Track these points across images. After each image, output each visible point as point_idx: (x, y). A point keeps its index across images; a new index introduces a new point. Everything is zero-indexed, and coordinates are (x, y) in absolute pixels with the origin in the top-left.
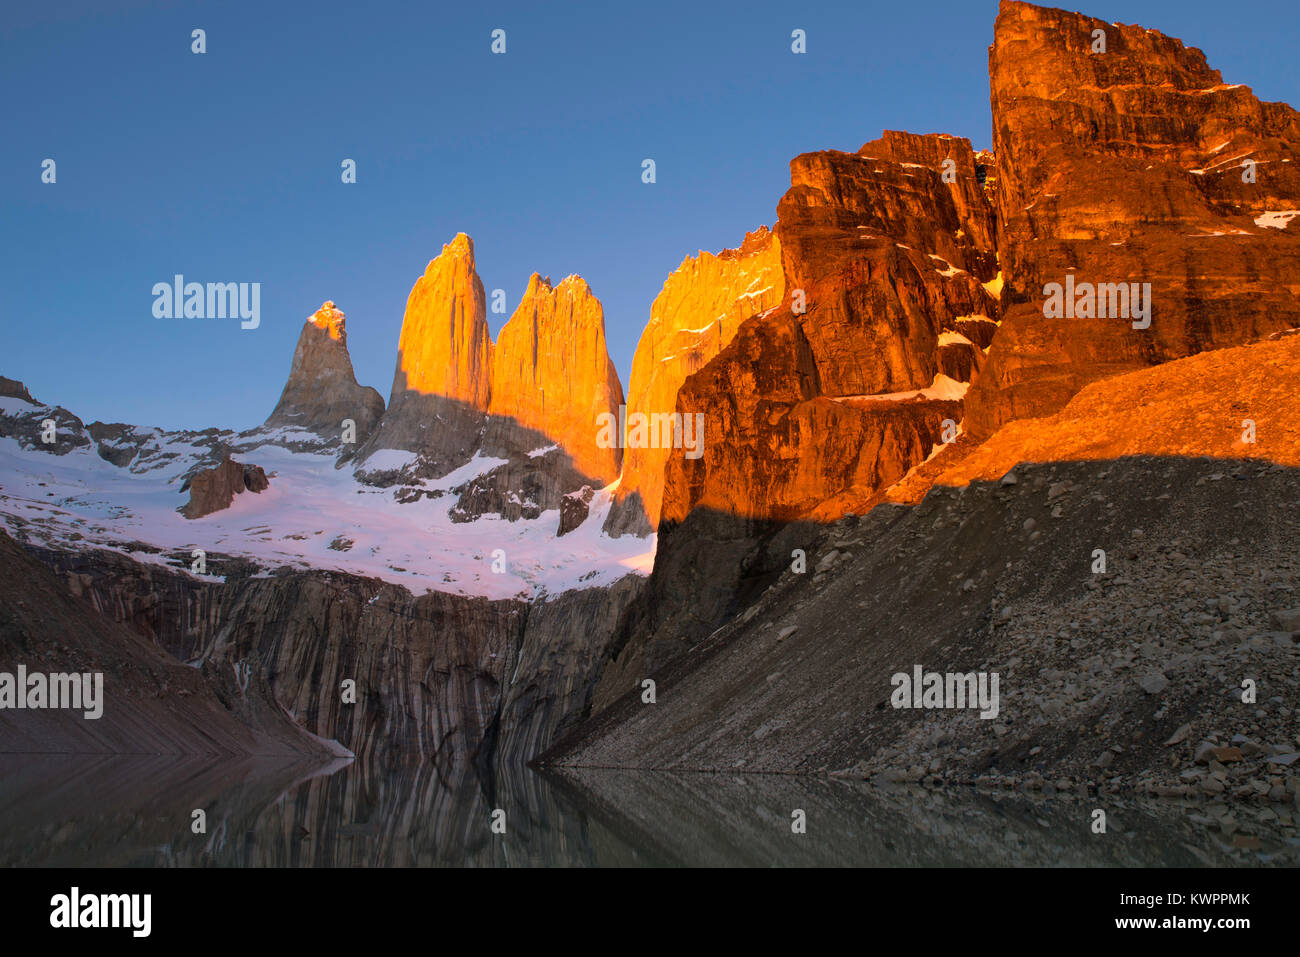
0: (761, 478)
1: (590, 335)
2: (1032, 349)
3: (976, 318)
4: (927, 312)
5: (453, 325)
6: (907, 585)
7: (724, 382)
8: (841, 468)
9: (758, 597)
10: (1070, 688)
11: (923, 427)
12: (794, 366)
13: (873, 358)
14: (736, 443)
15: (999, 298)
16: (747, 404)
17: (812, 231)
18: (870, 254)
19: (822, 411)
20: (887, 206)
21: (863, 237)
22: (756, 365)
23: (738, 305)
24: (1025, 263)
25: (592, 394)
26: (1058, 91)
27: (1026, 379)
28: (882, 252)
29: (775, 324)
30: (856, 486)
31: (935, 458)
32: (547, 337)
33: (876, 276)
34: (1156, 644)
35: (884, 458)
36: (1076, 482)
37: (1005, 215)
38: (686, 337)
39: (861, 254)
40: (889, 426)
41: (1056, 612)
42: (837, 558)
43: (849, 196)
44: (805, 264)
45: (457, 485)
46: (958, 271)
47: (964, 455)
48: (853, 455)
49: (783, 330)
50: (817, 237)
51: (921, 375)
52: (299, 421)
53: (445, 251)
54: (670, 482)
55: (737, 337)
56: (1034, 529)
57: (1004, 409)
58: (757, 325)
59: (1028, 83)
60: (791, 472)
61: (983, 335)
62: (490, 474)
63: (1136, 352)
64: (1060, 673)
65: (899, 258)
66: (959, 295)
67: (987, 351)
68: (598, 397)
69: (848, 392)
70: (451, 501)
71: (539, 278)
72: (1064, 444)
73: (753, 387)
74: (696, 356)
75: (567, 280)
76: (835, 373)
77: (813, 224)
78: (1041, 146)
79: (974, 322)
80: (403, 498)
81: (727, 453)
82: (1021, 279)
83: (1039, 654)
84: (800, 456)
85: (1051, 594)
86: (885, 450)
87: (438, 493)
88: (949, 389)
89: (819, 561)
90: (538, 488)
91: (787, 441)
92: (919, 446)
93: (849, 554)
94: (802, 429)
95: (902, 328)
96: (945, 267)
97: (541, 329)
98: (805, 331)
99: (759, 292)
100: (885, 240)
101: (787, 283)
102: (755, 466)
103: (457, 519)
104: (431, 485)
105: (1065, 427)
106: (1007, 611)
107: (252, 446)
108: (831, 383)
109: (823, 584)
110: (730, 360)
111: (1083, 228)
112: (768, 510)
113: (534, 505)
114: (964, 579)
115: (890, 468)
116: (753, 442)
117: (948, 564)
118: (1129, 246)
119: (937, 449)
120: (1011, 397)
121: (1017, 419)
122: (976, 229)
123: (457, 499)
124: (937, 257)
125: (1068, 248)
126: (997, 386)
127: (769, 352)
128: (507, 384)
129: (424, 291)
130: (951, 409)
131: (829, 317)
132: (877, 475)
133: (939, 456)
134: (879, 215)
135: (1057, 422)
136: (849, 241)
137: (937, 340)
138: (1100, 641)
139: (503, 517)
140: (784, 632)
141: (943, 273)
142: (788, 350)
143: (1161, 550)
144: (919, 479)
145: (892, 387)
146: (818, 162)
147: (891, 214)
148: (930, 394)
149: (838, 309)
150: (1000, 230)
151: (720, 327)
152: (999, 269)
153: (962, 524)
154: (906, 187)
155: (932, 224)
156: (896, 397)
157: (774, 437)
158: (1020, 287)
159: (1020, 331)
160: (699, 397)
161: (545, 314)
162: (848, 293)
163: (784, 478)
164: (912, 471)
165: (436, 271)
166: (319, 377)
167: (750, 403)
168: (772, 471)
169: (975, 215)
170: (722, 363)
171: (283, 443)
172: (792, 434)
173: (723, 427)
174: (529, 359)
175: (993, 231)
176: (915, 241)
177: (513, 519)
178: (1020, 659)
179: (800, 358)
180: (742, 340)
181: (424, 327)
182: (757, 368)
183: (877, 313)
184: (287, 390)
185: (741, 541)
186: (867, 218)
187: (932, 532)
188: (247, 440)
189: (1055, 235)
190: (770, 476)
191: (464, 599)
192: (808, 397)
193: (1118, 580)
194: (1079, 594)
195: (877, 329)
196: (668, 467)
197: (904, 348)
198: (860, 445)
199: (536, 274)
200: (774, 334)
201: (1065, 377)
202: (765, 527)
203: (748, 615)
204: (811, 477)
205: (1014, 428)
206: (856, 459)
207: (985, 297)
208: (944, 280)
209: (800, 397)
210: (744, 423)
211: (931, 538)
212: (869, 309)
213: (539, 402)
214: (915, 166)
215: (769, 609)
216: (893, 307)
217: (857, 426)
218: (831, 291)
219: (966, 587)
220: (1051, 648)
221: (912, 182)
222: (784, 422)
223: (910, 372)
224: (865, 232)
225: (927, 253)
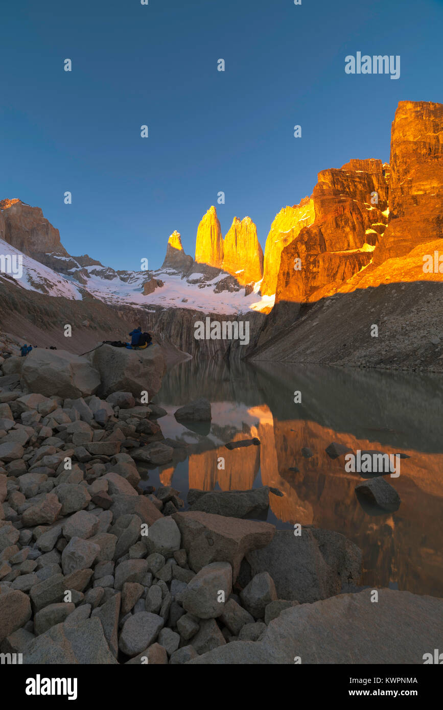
0: (307, 278)
1: (252, 235)
2: (398, 234)
3: (379, 224)
4: (362, 223)
5: (211, 235)
6: (353, 309)
7: (296, 248)
8: (332, 274)
9: (306, 313)
10: (406, 341)
11: (359, 261)
12: (318, 242)
13: (344, 239)
15: (388, 217)
17: (325, 197)
18: (344, 204)
19: (326, 257)
20: (350, 187)
21: (342, 198)
22: (306, 242)
23: (299, 223)
24: (398, 204)
25: (254, 254)
26: (417, 137)
27: (395, 244)
28: (348, 203)
29: (312, 229)
30: (337, 280)
31: (363, 271)
32: (240, 236)
33: (345, 212)
34: (435, 329)
35: (346, 271)
36: (410, 278)
37: (392, 187)
38: (282, 234)
39: (341, 204)
40: (348, 261)
41: (401, 319)
42: (331, 302)
43: (337, 184)
44: (322, 209)
45: (216, 282)
46: (374, 208)
47: (373, 270)
48: (337, 270)
49: (315, 231)
50: (326, 199)
51: (359, 244)
52: (170, 266)
53: (208, 212)
54: (279, 280)
55: (300, 234)
56: (395, 293)
57: (387, 254)
58: (306, 230)
59: (406, 135)
60: (317, 276)
61: (381, 230)
62: (225, 279)
63: (435, 234)
64: (403, 337)
65: (354, 205)
66: (374, 216)
67: (382, 235)
68: (256, 254)
69: (335, 250)
70: (214, 287)
71: (236, 219)
72: (407, 266)
73: (305, 249)
74: (285, 240)
75: (245, 218)
76: (331, 245)
77: (325, 195)
78: (408, 160)
79: (378, 225)
80: (200, 287)
82: (396, 210)
83: (396, 331)
84: (320, 271)
85: (400, 313)
86: (346, 269)
87: (210, 285)
88: (369, 248)
89: (325, 302)
90: (239, 283)
91: (315, 266)
92: (357, 267)
93: (334, 301)
94: (320, 262)
95: (354, 228)
96: (369, 207)
97: (237, 234)
98: (322, 231)
99: (305, 219)
100: (349, 199)
101: (316, 215)
102: (305, 274)
103: (216, 292)
104: (208, 283)
105: (408, 260)
106: (385, 318)
107: (158, 274)
108: (330, 248)
109: (327, 310)
110: (297, 241)
111: (421, 190)
112: (309, 288)
113: (237, 288)
114: (371, 308)
115: (348, 274)
116: (304, 267)
117: (366, 304)
118: (437, 195)
119: (363, 268)
120: (389, 251)
121: (391, 257)
122: (381, 193)
123: (216, 286)
124: (367, 204)
125: (415, 199)
126: (385, 247)
127: (310, 238)
128: (228, 252)
129: (202, 225)
130: (369, 255)
131: (330, 226)
132: (343, 277)
133: (364, 269)
134: (348, 190)
135: (405, 259)
136: (337, 200)
137: (365, 232)
138: (416, 328)
139: (229, 291)
140: (315, 324)
141: (369, 209)
142: (316, 237)
143: (438, 300)
144: (358, 277)
145: (350, 248)
146: (327, 173)
147: (351, 190)
148: (362, 250)
149: (333, 223)
150: (390, 192)
151: (293, 230)
152: (388, 206)
153: (371, 292)
154: (357, 180)
155: (366, 192)
156: (351, 251)
157: (312, 265)
158: (395, 213)
159: (395, 228)
160: (288, 253)
161: (239, 229)
162: (336, 218)
163: (314, 278)
164: (355, 275)
165: (205, 218)
166: (175, 253)
167: (304, 255)
168: (310, 276)
169: (381, 188)
170: (295, 242)
171: (166, 273)
172: (317, 264)
174: (234, 244)
175: (387, 193)
176: (359, 198)
177: (232, 292)
178: (389, 333)
179: (320, 240)
180: (301, 235)
181: (203, 236)
182: (306, 243)
183: (346, 224)
184: (166, 258)
185: (301, 297)
186: (343, 192)
187: (361, 294)
188: (156, 273)
189: (410, 193)
191: (219, 315)
192: (322, 252)
193: (423, 309)
194: (409, 313)
195: (345, 229)
196: (278, 275)
197: (354, 235)
198: (339, 267)
199: (235, 217)
200: (312, 233)
201: (409, 243)
202: (308, 292)
203: (303, 319)
204: (323, 278)
205: (390, 261)
206: (337, 271)
207: (383, 217)
208: (369, 211)
209: (320, 252)
211: (361, 296)
212: (343, 223)
213: (238, 257)
214: (361, 171)
215: (309, 317)
216: (351, 222)
217: (338, 261)
218: (330, 218)
219: (372, 311)
220: (400, 329)
221: (359, 178)
222: (315, 260)
223: (356, 243)
224: (343, 196)
225: (363, 202)
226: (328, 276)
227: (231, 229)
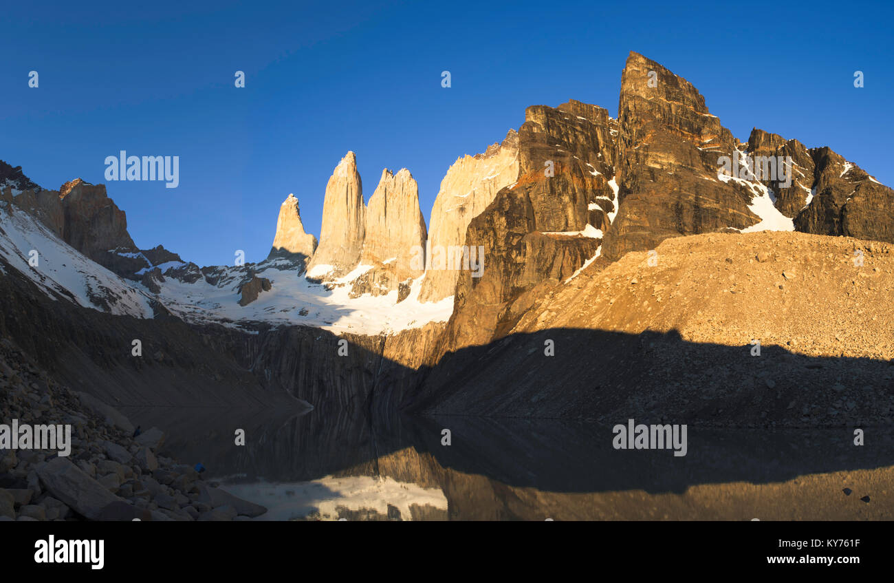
0: (507, 272)
3: (605, 198)
4: (584, 192)
5: (347, 199)
7: (491, 222)
8: (545, 269)
11: (582, 250)
12: (525, 215)
13: (560, 213)
14: (496, 254)
16: (502, 233)
17: (536, 145)
18: (562, 159)
19: (537, 239)
20: (570, 136)
21: (559, 150)
22: (507, 212)
28: (567, 159)
29: (517, 192)
30: (551, 278)
31: (589, 266)
33: (564, 171)
35: (565, 265)
39: (558, 159)
40: (567, 248)
43: (553, 129)
44: (532, 162)
45: (351, 281)
46: (599, 173)
48: (551, 262)
49: (520, 196)
50: (538, 149)
51: (581, 224)
55: (497, 198)
58: (508, 192)
60: (521, 270)
62: (366, 274)
65: (575, 163)
66: (599, 185)
69: (548, 230)
70: (349, 288)
73: (505, 224)
76: (543, 220)
77: (536, 141)
79: (604, 200)
80: (328, 288)
81: (492, 259)
84: (526, 262)
86: (565, 261)
87: (343, 285)
90: (388, 279)
91: (520, 254)
92: (579, 260)
93: (554, 313)
94: (527, 247)
95: (574, 199)
96: (593, 171)
98: (530, 196)
100: (570, 154)
102: (505, 266)
103: (352, 297)
104: (339, 281)
108: (541, 224)
110: (494, 210)
112: (510, 290)
113: (386, 289)
115: (567, 269)
116: (504, 254)
119: (588, 262)
122: (606, 153)
123: (351, 287)
124: (590, 165)
128: (373, 227)
129: (334, 183)
130: (594, 243)
131: (542, 190)
132: (561, 273)
134: (566, 140)
136: (553, 152)
137: (588, 206)
139: (372, 295)
141: (593, 174)
142: (522, 206)
145: (568, 229)
146: (539, 110)
147: (571, 141)
148: (584, 234)
149: (546, 186)
150: (617, 155)
152: (614, 175)
154: (578, 128)
155: (588, 148)
156: (570, 234)
157: (514, 251)
160: (479, 229)
162: (551, 178)
163: (518, 273)
164: (577, 272)
165: (339, 172)
167: (503, 233)
168: (512, 269)
169: (607, 147)
170: (491, 212)
172: (523, 250)
173: (490, 245)
174: (383, 213)
175: (613, 156)
176: (581, 156)
177: (376, 296)
179: (528, 210)
180: (500, 200)
181: (334, 201)
182: (507, 214)
183: (564, 190)
185: (497, 305)
186: (560, 141)
190: (511, 272)
192: (530, 232)
195: (563, 198)
197: (574, 209)
198: (554, 257)
200: (516, 198)
202: (509, 297)
204: (531, 273)
206: (552, 265)
207: (609, 188)
208: (593, 177)
209: (527, 231)
210: (500, 244)
212: (560, 188)
213: (387, 236)
214: (583, 119)
216: (571, 188)
217: (553, 247)
221: (582, 126)
222: (519, 243)
223: (576, 221)
224: (559, 148)
225: (585, 162)
226: (539, 270)
227: (378, 189)
